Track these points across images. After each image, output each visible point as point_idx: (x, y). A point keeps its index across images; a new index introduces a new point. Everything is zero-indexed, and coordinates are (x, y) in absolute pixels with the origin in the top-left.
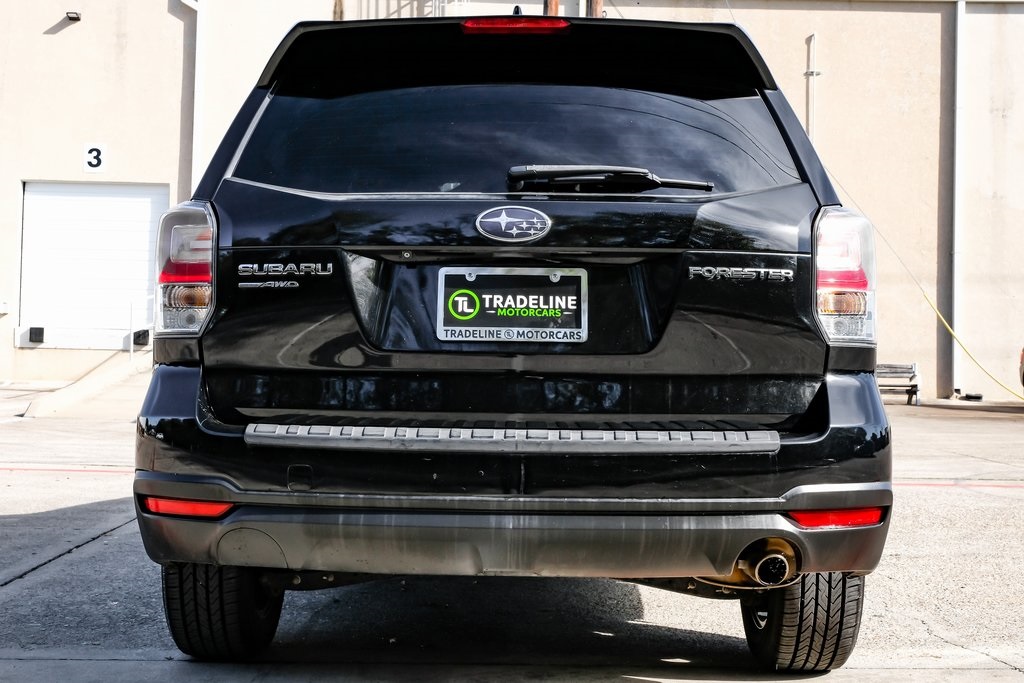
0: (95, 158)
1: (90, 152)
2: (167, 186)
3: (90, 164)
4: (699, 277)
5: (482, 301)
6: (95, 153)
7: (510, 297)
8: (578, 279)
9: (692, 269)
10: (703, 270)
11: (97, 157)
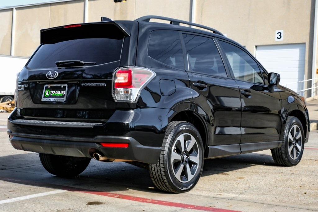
0: (279, 35)
1: (278, 33)
2: (305, 43)
3: (278, 38)
4: (84, 86)
5: (50, 92)
6: (279, 34)
7: (55, 91)
8: (66, 87)
9: (82, 84)
10: (85, 84)
11: (280, 35)
